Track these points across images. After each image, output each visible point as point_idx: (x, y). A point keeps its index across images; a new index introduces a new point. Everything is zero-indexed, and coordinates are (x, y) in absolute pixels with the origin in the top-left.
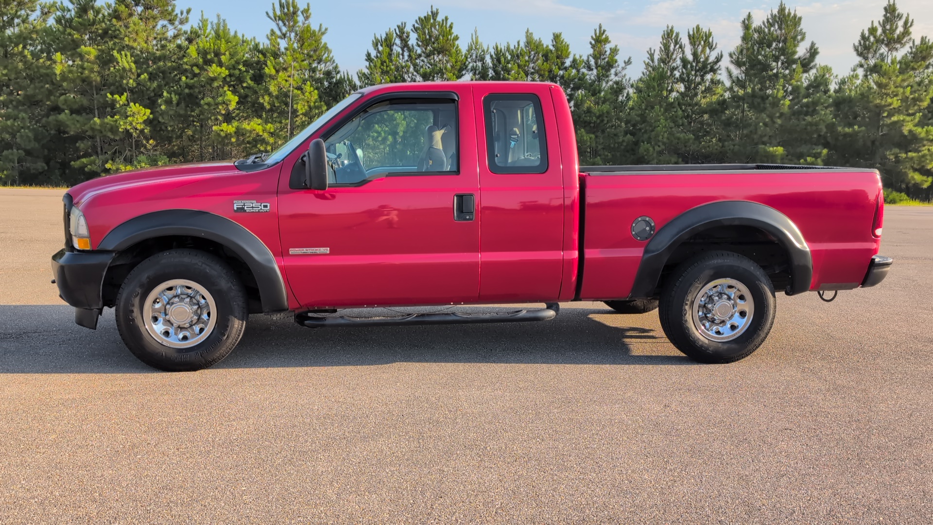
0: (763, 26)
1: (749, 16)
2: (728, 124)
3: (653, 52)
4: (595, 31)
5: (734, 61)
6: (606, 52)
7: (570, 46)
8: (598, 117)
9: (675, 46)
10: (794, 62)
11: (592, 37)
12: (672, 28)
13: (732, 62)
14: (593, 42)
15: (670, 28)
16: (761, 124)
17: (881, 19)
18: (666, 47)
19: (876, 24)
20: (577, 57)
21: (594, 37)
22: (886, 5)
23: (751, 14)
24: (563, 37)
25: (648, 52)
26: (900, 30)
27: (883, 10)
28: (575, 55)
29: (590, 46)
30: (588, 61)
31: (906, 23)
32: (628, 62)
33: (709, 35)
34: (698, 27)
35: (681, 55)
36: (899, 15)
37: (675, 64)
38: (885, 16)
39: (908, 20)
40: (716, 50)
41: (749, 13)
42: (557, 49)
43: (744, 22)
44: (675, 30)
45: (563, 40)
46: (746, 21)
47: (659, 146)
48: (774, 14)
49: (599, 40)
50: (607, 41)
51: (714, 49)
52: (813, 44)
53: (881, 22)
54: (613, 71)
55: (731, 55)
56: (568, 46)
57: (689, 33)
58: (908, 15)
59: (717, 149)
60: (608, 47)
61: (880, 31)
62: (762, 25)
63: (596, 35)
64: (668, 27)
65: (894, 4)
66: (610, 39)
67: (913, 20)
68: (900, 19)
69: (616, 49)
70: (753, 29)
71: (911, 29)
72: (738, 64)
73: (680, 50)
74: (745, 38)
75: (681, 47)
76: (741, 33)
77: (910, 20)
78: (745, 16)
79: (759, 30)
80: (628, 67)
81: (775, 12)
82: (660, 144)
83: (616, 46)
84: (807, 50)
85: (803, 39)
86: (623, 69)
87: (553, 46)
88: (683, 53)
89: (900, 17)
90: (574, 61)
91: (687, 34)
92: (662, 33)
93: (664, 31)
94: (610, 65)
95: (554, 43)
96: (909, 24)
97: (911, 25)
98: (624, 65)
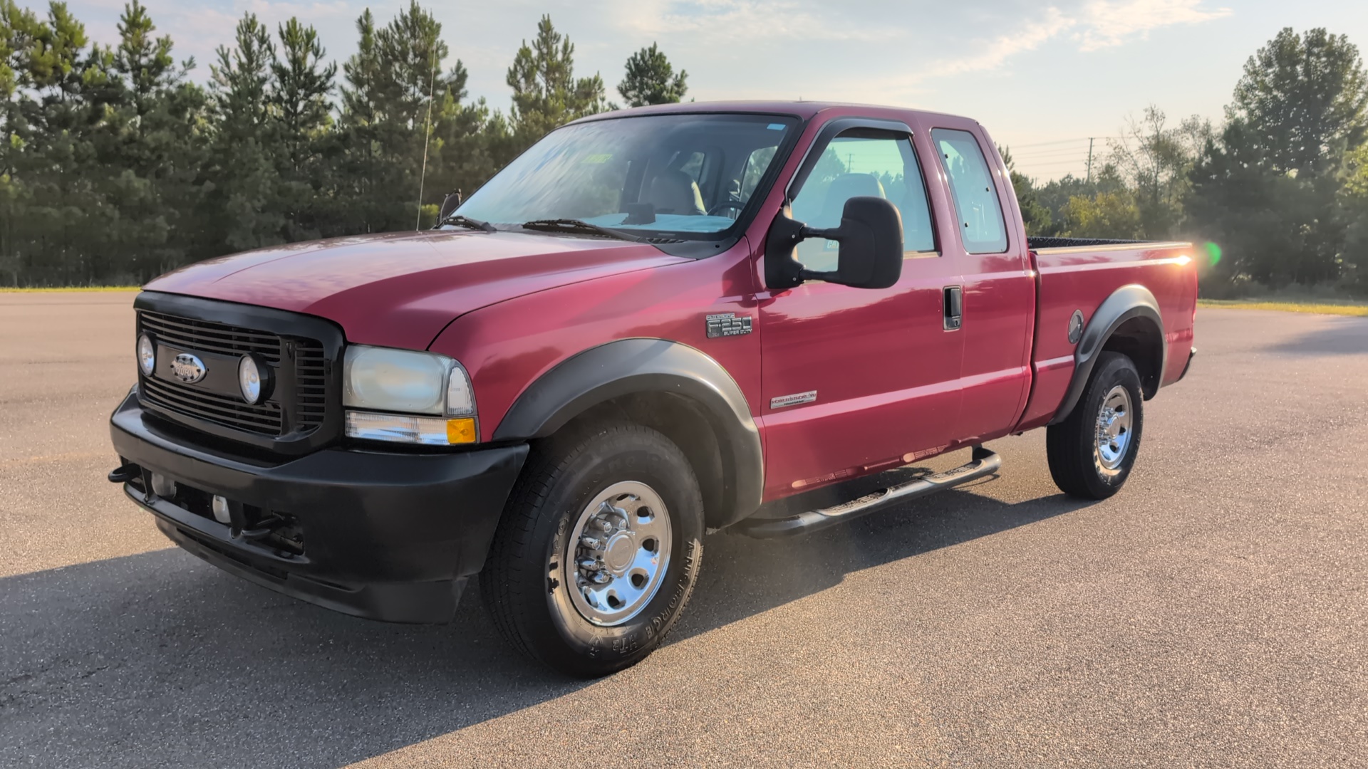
0: (390, 31)
1: (367, 14)
2: (352, 169)
3: (226, 51)
4: (127, 6)
5: (351, 77)
6: (149, 43)
7: (85, 28)
8: (153, 151)
9: (261, 47)
10: (439, 85)
11: (122, 16)
12: (254, 17)
13: (348, 78)
14: (124, 26)
15: (250, 17)
16: (407, 171)
17: (536, 38)
18: (247, 47)
19: (529, 45)
20: (101, 48)
21: (126, 16)
22: (540, 21)
23: (370, 11)
24: (69, 10)
25: (217, 51)
26: (560, 57)
27: (537, 27)
28: (95, 44)
29: (119, 31)
30: (119, 56)
31: (566, 47)
32: (190, 64)
33: (310, 36)
34: (294, 21)
35: (271, 61)
36: (556, 35)
37: (261, 75)
38: (540, 35)
39: (568, 43)
40: (325, 58)
41: (367, 9)
42: (61, 28)
43: (360, 21)
44: (260, 21)
45: (71, 15)
46: (364, 21)
47: (259, 201)
48: (404, 14)
49: (135, 24)
50: (147, 26)
51: (321, 56)
52: (459, 64)
53: (536, 42)
54: (164, 75)
55: (347, 68)
56: (82, 27)
57: (280, 28)
58: (567, 37)
59: (345, 206)
60: (151, 37)
61: (535, 53)
62: (388, 28)
63: (129, 14)
64: (247, 15)
65: (549, 20)
66: (153, 24)
67: (573, 44)
68: (558, 40)
69: (167, 42)
70: (376, 32)
71: (573, 56)
72: (358, 82)
73: (268, 53)
74: (365, 45)
75: (269, 48)
76: (358, 37)
77: (570, 45)
78: (361, 13)
79: (383, 36)
80: (189, 72)
81: (407, 12)
82: (261, 197)
83: (168, 37)
84: (452, 70)
85: (445, 55)
86: (183, 74)
87: (52, 23)
88: (274, 58)
89: (557, 38)
90: (95, 53)
91: (278, 30)
92: (238, 23)
93: (241, 21)
94: (160, 65)
95: (54, 19)
96: (569, 49)
97: (572, 51)
98: (181, 68)
